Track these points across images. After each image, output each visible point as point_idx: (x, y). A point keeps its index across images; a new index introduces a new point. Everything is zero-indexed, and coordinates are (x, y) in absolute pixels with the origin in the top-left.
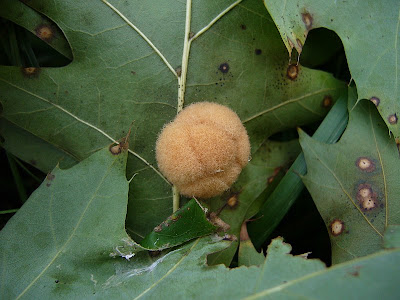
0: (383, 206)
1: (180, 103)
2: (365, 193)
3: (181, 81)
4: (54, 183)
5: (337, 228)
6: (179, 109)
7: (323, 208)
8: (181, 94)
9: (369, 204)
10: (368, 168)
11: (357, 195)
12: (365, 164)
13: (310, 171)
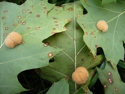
0: (113, 82)
1: (75, 67)
2: (110, 80)
3: (75, 63)
4: (54, 85)
5: (105, 86)
6: (75, 68)
7: (102, 82)
8: (75, 66)
9: (111, 82)
10: (110, 75)
11: (108, 80)
12: (109, 74)
13: (99, 75)
